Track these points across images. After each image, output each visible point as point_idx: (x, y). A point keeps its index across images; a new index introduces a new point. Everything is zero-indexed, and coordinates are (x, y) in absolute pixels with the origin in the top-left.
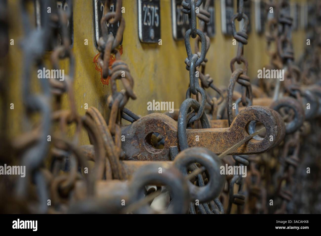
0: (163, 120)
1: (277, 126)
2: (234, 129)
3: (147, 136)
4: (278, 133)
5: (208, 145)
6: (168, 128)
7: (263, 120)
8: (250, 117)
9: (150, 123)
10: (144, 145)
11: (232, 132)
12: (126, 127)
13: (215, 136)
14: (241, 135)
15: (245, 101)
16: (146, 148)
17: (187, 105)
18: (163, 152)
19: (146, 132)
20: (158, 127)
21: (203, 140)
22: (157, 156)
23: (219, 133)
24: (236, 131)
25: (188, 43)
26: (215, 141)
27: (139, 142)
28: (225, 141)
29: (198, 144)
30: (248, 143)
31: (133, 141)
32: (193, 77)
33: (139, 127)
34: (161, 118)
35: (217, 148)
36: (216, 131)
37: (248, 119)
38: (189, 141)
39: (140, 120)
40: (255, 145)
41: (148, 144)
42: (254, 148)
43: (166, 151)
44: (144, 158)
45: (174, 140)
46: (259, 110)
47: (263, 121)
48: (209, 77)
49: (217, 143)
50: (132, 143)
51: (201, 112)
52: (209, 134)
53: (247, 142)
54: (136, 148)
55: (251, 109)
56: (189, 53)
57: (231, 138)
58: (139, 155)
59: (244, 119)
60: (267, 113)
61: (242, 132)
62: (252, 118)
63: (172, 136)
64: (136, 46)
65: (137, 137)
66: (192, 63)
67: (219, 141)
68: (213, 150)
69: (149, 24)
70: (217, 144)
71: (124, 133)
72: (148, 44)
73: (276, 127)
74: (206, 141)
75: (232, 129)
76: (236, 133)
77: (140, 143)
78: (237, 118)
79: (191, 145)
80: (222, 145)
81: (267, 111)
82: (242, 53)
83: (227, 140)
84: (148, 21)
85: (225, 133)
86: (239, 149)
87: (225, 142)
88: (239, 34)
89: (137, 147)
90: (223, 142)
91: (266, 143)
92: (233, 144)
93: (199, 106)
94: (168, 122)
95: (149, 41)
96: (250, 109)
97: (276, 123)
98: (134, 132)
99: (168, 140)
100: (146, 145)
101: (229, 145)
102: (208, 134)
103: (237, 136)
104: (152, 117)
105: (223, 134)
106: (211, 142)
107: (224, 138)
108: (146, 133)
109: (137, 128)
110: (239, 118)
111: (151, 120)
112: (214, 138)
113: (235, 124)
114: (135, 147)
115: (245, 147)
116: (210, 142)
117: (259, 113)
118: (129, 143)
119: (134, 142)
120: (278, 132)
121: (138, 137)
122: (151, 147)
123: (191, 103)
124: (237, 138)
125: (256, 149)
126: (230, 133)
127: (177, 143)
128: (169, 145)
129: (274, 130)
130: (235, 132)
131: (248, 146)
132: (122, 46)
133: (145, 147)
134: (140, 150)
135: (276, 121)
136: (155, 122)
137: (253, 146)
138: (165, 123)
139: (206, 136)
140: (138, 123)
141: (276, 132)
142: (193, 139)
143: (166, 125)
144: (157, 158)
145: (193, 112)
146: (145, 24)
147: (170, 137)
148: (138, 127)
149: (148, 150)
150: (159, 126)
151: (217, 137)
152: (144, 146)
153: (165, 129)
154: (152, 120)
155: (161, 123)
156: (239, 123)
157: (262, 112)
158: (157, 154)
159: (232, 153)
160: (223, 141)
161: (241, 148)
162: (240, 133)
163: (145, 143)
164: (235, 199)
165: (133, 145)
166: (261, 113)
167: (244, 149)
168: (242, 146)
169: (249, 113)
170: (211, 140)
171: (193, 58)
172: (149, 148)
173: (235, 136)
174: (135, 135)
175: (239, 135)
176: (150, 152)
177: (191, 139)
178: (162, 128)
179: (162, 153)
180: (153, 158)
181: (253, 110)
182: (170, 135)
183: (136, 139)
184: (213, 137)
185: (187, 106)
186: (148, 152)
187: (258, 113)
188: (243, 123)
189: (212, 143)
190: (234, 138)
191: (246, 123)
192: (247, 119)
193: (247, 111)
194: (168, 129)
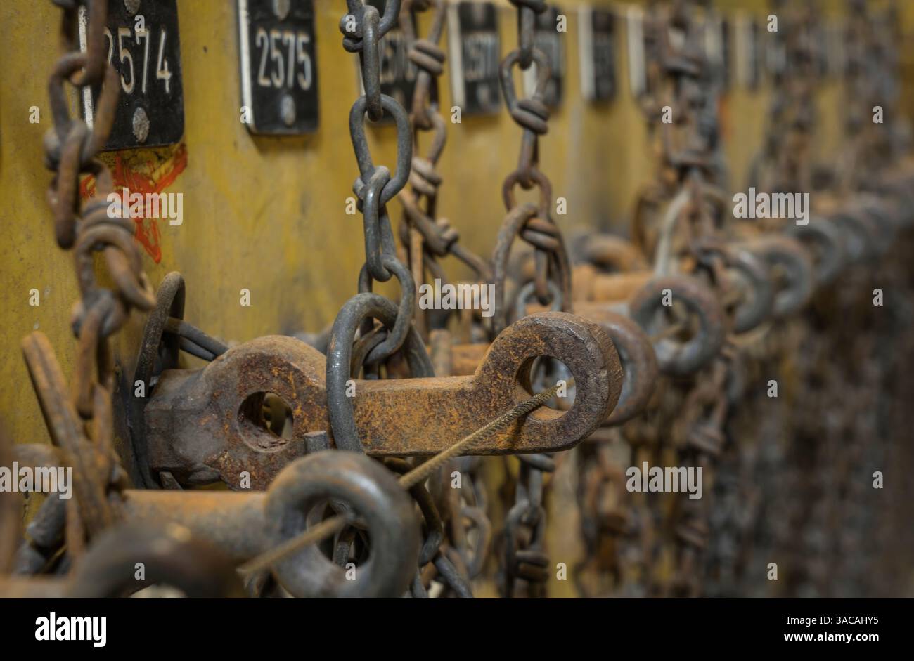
0: (289, 357)
1: (606, 372)
2: (486, 381)
3: (245, 401)
4: (610, 392)
5: (413, 427)
6: (300, 378)
7: (566, 355)
8: (528, 346)
9: (252, 367)
10: (238, 428)
11: (480, 390)
12: (188, 377)
13: (432, 401)
14: (504, 398)
15: (544, 292)
16: (243, 437)
17: (353, 312)
18: (291, 448)
19: (240, 392)
20: (274, 376)
21: (401, 413)
22: (273, 460)
23: (444, 392)
24: (492, 387)
25: (358, 136)
26: (434, 415)
27: (222, 420)
28: (460, 415)
29: (386, 424)
30: (524, 421)
31: (205, 417)
32: (372, 232)
33: (222, 376)
34: (282, 351)
35: (437, 436)
36: (436, 387)
37: (524, 351)
38: (361, 417)
39: (224, 356)
40: (544, 427)
41: (250, 424)
42: (543, 435)
43: (299, 446)
44: (239, 464)
45: (319, 415)
46: (553, 324)
47: (567, 358)
48: (446, 227)
49: (440, 422)
50: (203, 424)
51: (401, 331)
52: (417, 395)
53: (522, 419)
54: (213, 437)
55: (532, 322)
56: (363, 163)
57: (476, 407)
58: (223, 457)
59: (512, 353)
60: (577, 335)
61: (507, 390)
62: (536, 349)
63: (315, 403)
64: (235, 144)
65: (217, 406)
66: (370, 191)
67: (444, 416)
68: (428, 442)
69: (278, 83)
70: (439, 424)
71: (181, 395)
72: (278, 137)
73: (604, 374)
74: (408, 417)
75: (479, 382)
76: (490, 392)
77: (225, 422)
78: (493, 349)
79: (367, 426)
80: (454, 427)
81: (577, 328)
82: (535, 157)
83: (465, 412)
84: (274, 76)
85: (462, 393)
86: (501, 438)
87: (462, 417)
88: (524, 107)
89: (218, 433)
90: (456, 418)
91: (576, 422)
92: (483, 423)
93: (394, 313)
94: (303, 363)
95: (279, 131)
96: (527, 322)
97: (605, 362)
98: (208, 393)
99: (302, 413)
100: (246, 426)
101: (473, 426)
102: (412, 396)
103: (493, 400)
104: (257, 348)
105: (456, 394)
106: (423, 417)
107: (458, 408)
108: (240, 395)
109: (216, 381)
110: (498, 351)
111: (255, 358)
112: (430, 408)
113: (488, 367)
114: (210, 434)
115: (518, 431)
116: (420, 420)
117: (554, 335)
118: (195, 425)
119: (209, 421)
120: (609, 389)
121: (219, 407)
122: (261, 431)
123: (369, 306)
124: (495, 408)
125: (549, 439)
126: (475, 394)
127: (326, 423)
128: (305, 428)
129: (597, 382)
130: (487, 389)
131: (525, 430)
132: (183, 146)
133: (240, 434)
134: (226, 443)
135: (604, 357)
136: (264, 363)
137: (539, 429)
138: (293, 364)
139: (409, 401)
140: (219, 367)
141: (605, 388)
142: (372, 411)
143: (296, 371)
144: (273, 464)
145: (380, 331)
146: (264, 82)
147: (307, 405)
148: (219, 377)
149: (250, 443)
150: (276, 374)
151: (438, 403)
152: (237, 431)
153: (293, 382)
154: (255, 356)
155: (281, 366)
156: (498, 364)
157: (562, 332)
158: (273, 454)
159: (483, 451)
160: (455, 414)
161: (507, 436)
162: (501, 392)
163: (241, 422)
164: (522, 566)
165: (205, 429)
166: (559, 334)
167: (514, 439)
168: (510, 429)
169: (525, 335)
170: (421, 412)
171: (376, 176)
172: (255, 437)
173: (490, 401)
174: (212, 400)
175: (500, 397)
176: (255, 448)
177: (366, 411)
178: (286, 380)
179: (286, 451)
180: (262, 464)
181: (536, 325)
182: (309, 399)
183: (214, 411)
184: (427, 403)
185: (354, 315)
186: (249, 449)
187: (551, 335)
188: (511, 364)
189: (424, 421)
190: (485, 407)
191: (520, 364)
192: (520, 351)
193: (519, 329)
194: (302, 383)
